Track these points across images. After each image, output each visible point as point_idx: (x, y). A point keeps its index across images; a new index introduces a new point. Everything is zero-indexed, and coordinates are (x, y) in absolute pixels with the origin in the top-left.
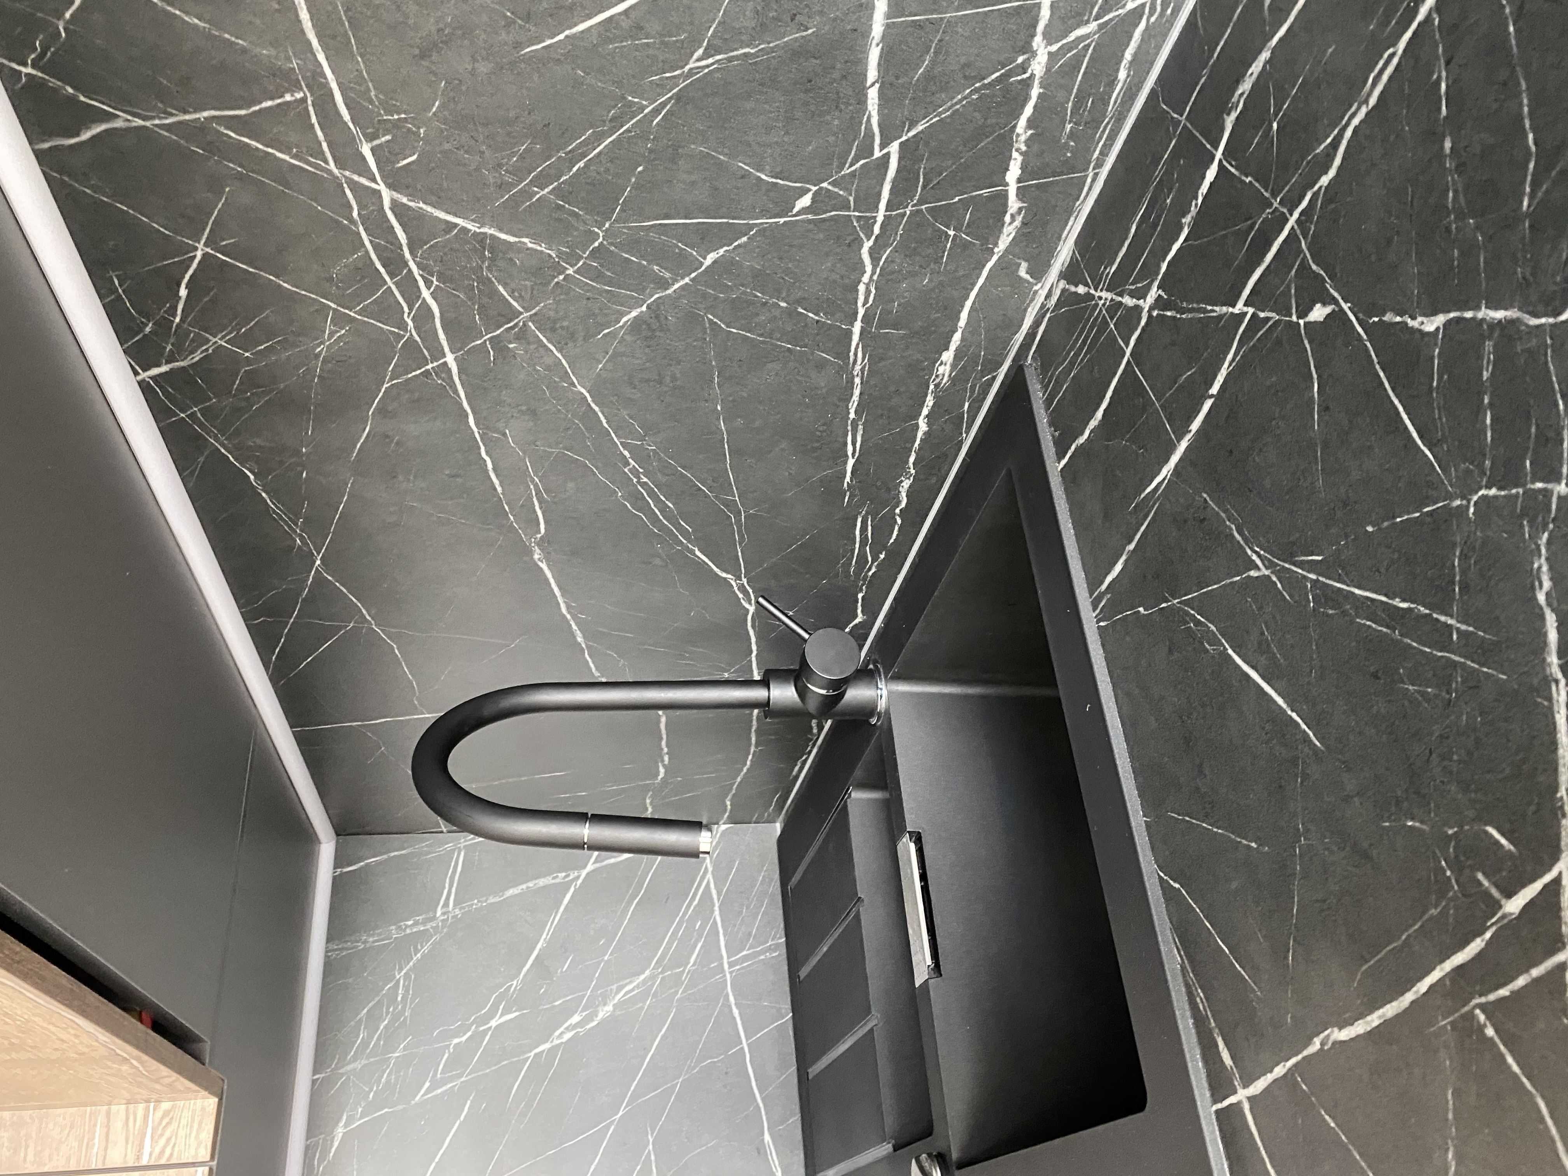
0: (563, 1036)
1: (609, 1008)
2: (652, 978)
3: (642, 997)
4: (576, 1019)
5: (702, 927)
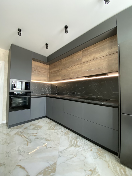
2: (47, 91)
4: (47, 89)
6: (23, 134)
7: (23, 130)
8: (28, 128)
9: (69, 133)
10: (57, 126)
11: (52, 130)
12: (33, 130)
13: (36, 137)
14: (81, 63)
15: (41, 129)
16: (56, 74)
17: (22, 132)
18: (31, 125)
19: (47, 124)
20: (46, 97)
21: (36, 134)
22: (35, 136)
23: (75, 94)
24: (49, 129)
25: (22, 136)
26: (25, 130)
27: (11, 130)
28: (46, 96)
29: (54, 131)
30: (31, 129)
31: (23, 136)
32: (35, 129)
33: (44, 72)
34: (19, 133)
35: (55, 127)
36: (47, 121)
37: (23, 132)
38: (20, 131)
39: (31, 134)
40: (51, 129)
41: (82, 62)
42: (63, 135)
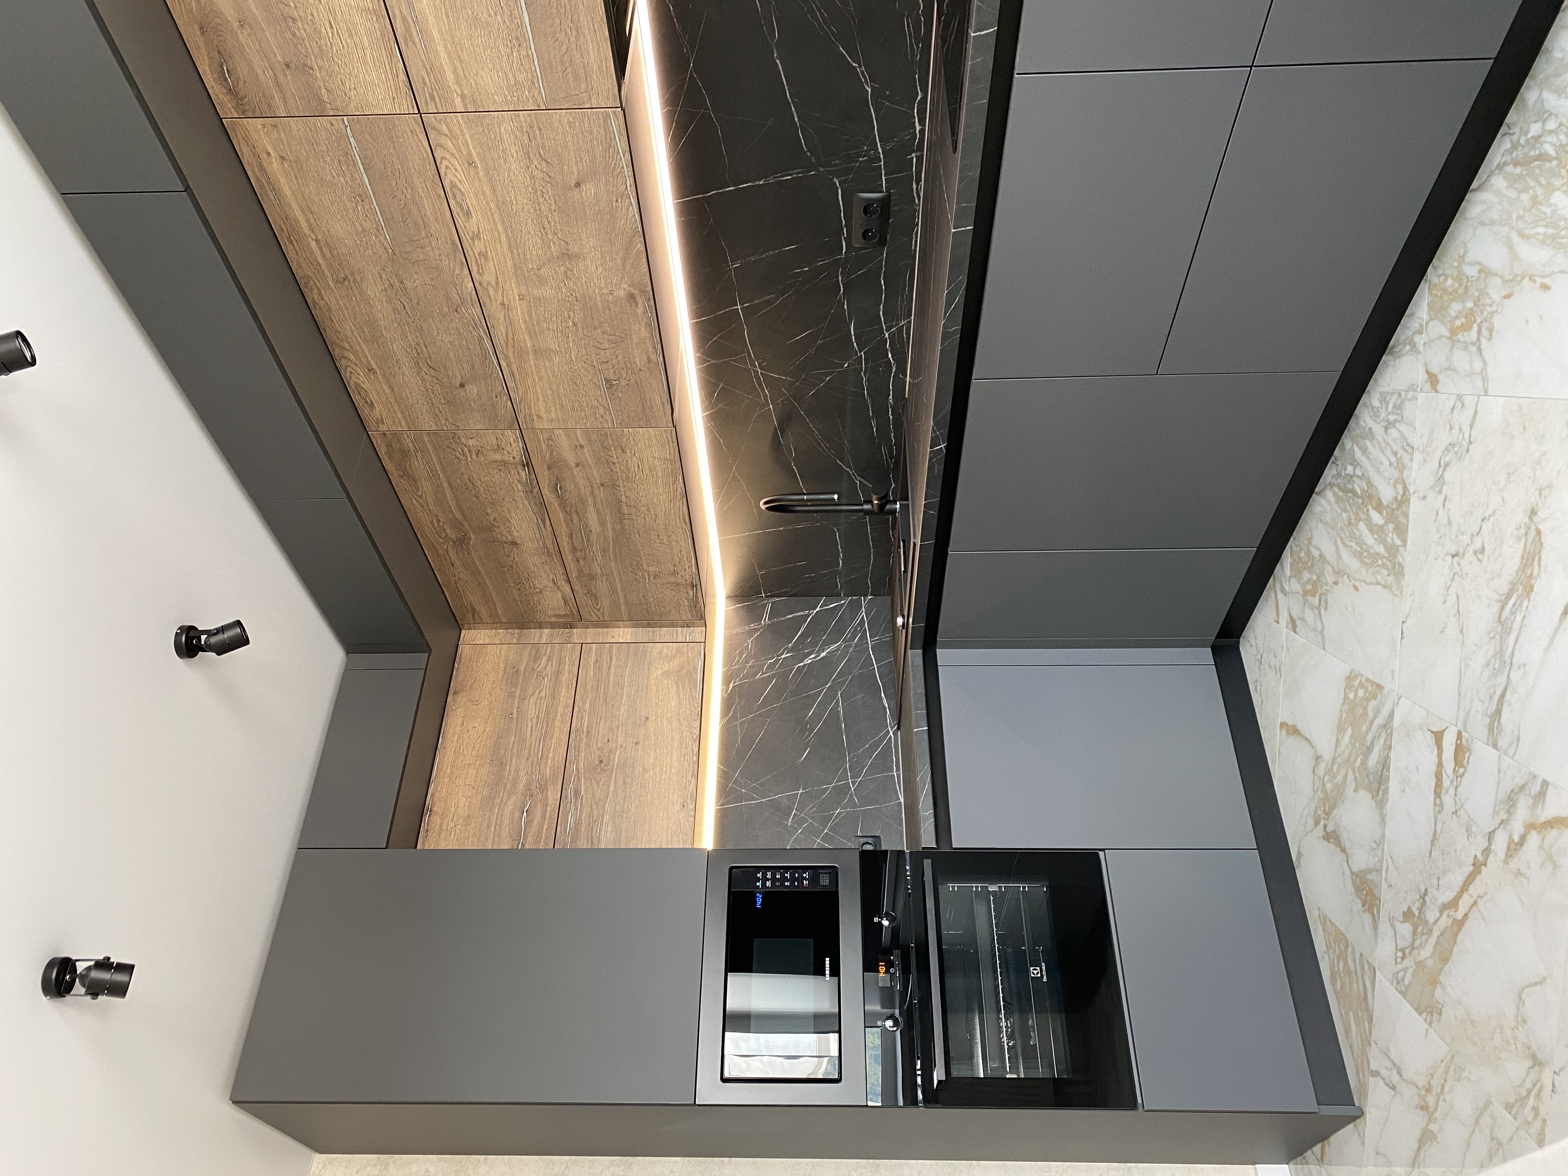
0: (808, 661)
1: (825, 653)
2: (841, 645)
3: (837, 650)
4: (812, 656)
5: (860, 630)
6: (1431, 915)
7: (1384, 924)
8: (1361, 860)
9: (1460, 277)
10: (1355, 464)
11: (1402, 531)
12: (1394, 785)
13: (1478, 727)
14: (413, 122)
15: (1380, 688)
16: (592, 519)
17: (1405, 929)
18: (1332, 837)
19: (1319, 609)
20: (942, 654)
21: (1438, 737)
22: (1461, 751)
23: (885, 203)
24: (1398, 571)
25: (1459, 915)
26: (1385, 894)
27: (1376, 1074)
28: (916, 657)
29: (1415, 507)
30: (1383, 821)
31: (1454, 904)
32: (1385, 763)
33: (565, 696)
34: (1420, 964)
35: (1371, 498)
36: (1293, 624)
37: (1408, 915)
38: (1403, 953)
39: (1439, 807)
40: (1392, 550)
41: (407, 105)
42: (1478, 365)
